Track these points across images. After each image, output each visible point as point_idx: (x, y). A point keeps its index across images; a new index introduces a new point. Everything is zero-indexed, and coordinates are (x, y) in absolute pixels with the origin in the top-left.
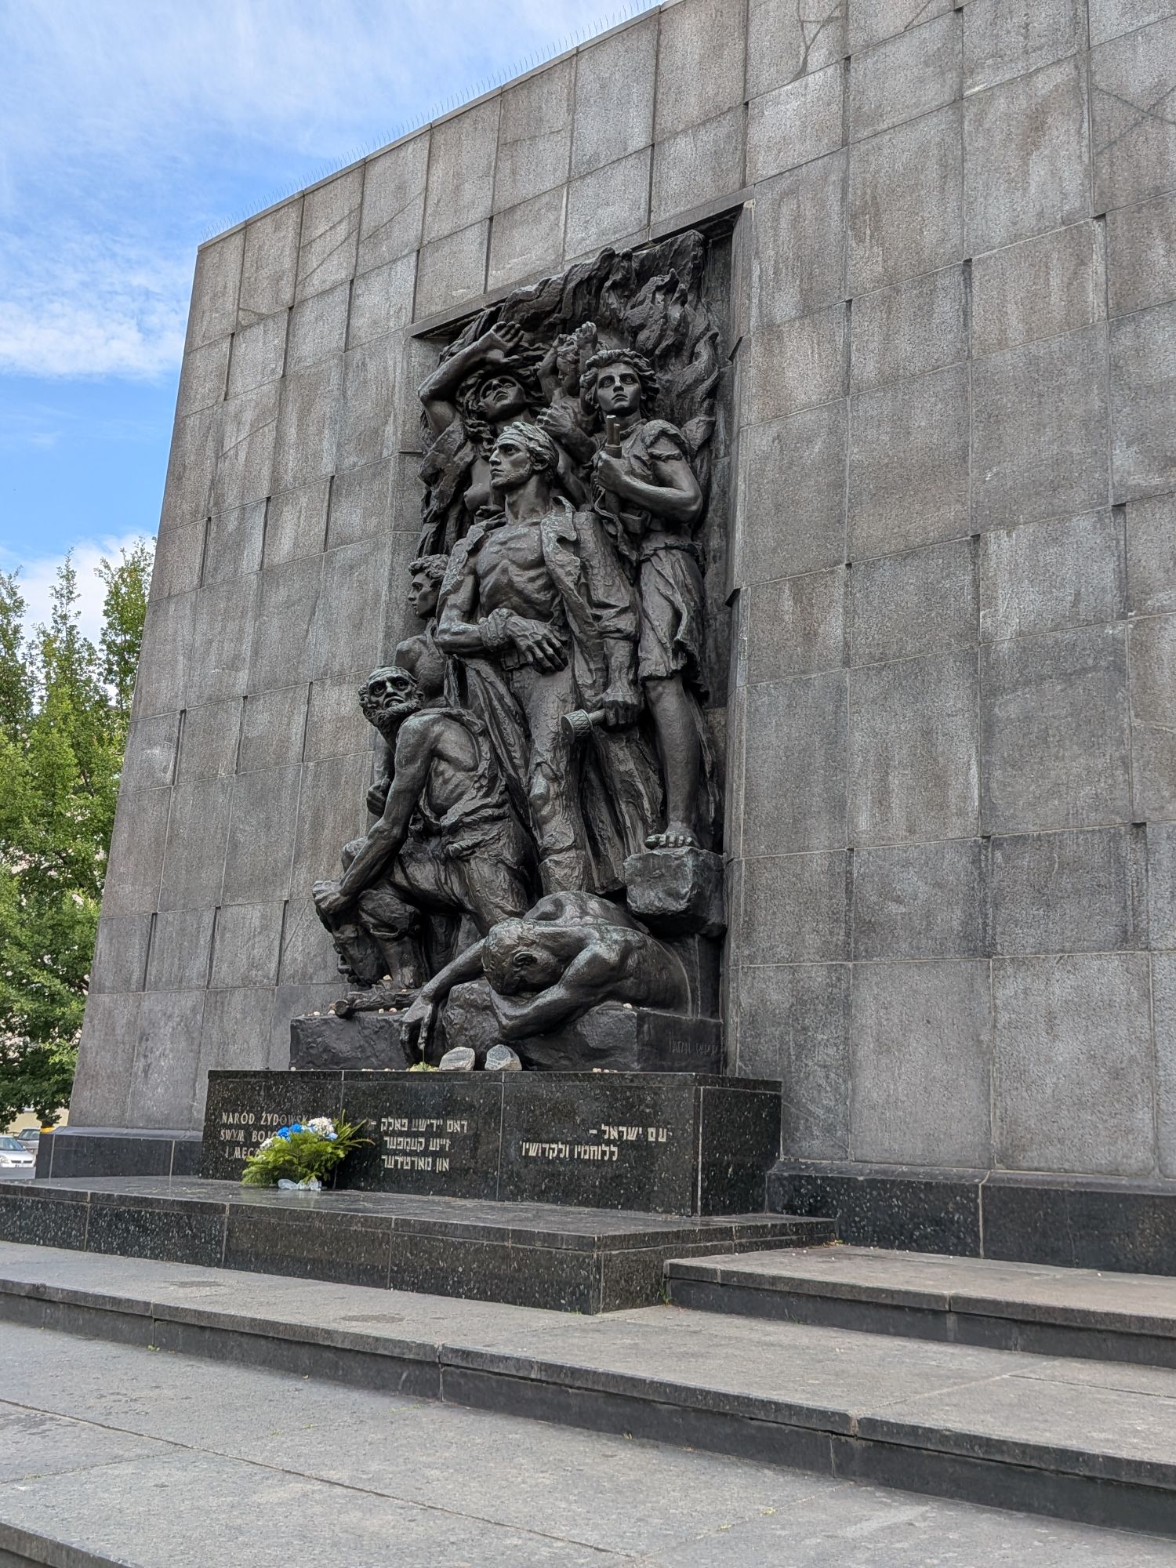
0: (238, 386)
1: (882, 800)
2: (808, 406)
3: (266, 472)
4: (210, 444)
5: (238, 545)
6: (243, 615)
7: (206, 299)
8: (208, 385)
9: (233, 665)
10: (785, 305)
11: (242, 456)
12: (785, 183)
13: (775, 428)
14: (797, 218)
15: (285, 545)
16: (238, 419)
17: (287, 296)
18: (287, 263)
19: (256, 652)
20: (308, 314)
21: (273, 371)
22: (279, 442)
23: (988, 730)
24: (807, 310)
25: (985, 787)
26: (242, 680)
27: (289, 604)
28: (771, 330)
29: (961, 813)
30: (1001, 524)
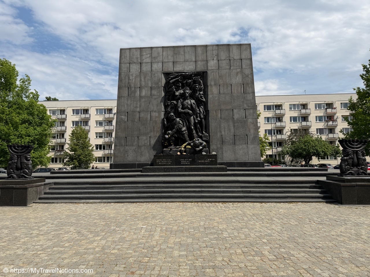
0: (131, 71)
1: (225, 131)
2: (216, 94)
3: (139, 83)
4: (127, 77)
5: (135, 92)
6: (137, 101)
7: (123, 57)
8: (125, 69)
9: (136, 107)
10: (213, 83)
11: (134, 81)
12: (212, 71)
13: (212, 95)
14: (213, 75)
15: (143, 94)
16: (132, 75)
17: (139, 61)
18: (139, 56)
19: (140, 106)
20: (144, 65)
21: (138, 71)
22: (141, 80)
23: (234, 126)
24: (215, 85)
25: (234, 131)
26: (138, 109)
27: (145, 101)
28: (211, 85)
29: (232, 133)
30: (235, 109)
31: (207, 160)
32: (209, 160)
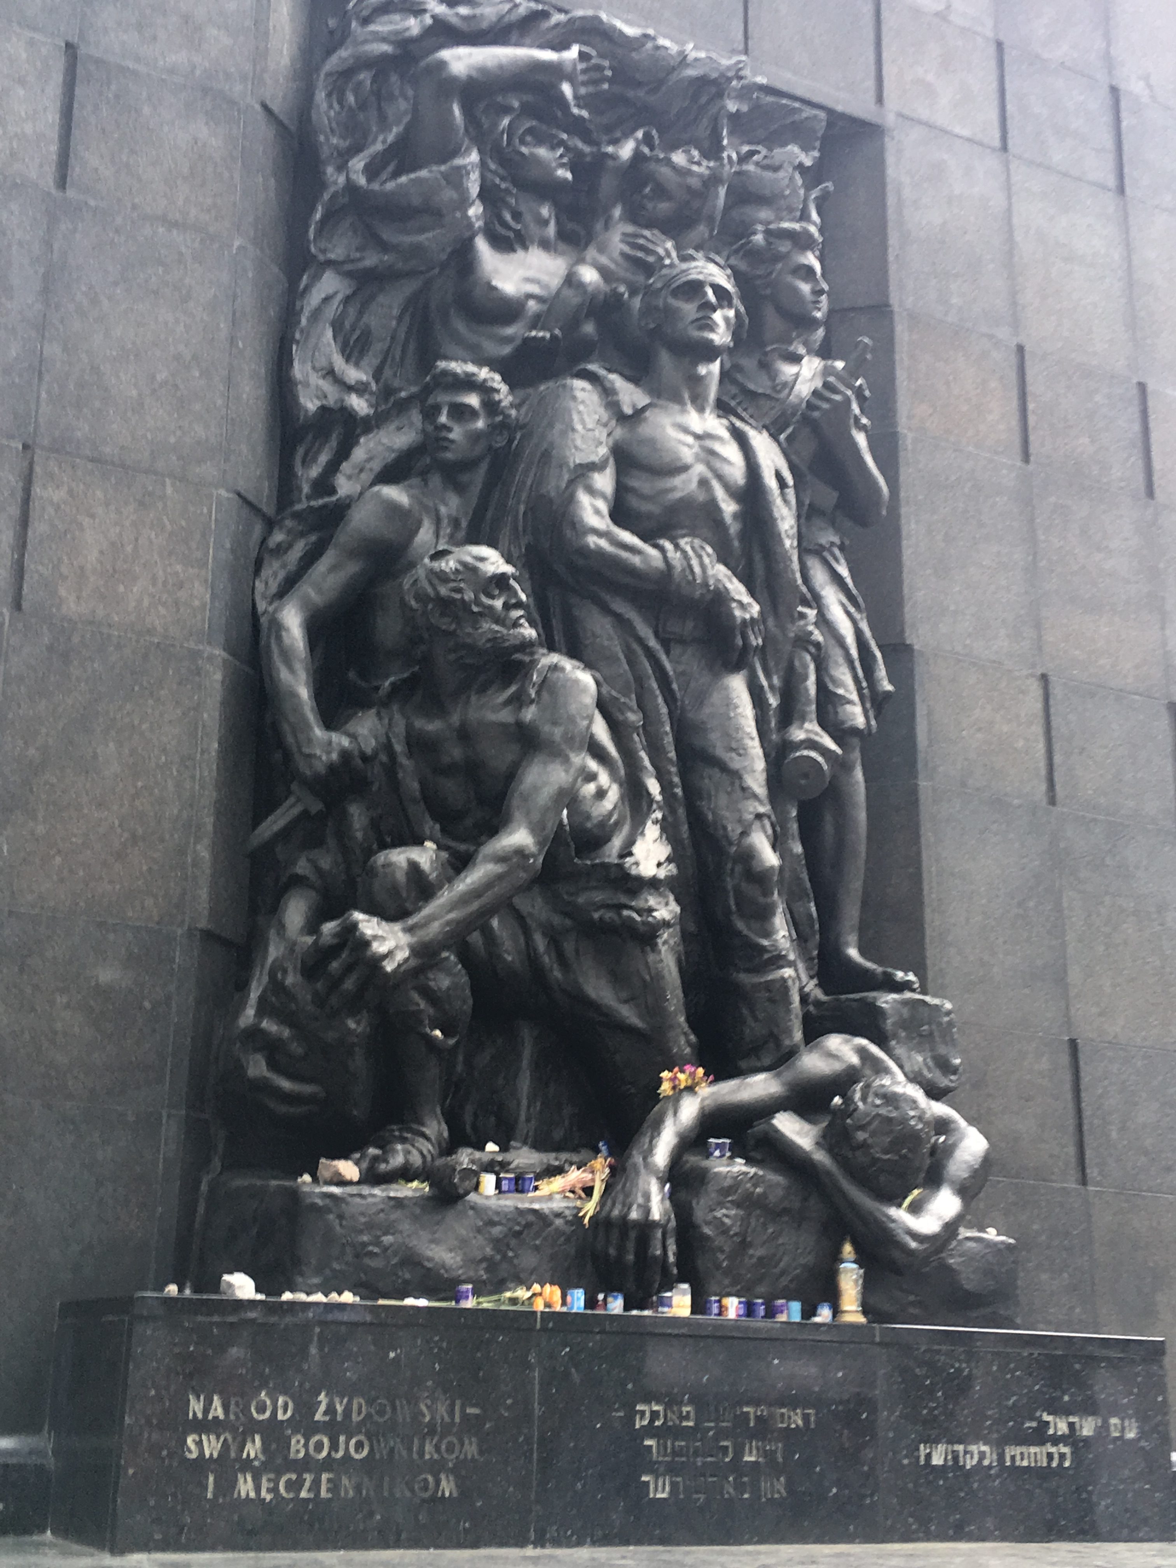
2: (983, 451)
10: (947, 299)
13: (945, 453)
14: (951, 200)
24: (973, 326)
28: (928, 317)
31: (1040, 1436)
32: (1062, 1427)
